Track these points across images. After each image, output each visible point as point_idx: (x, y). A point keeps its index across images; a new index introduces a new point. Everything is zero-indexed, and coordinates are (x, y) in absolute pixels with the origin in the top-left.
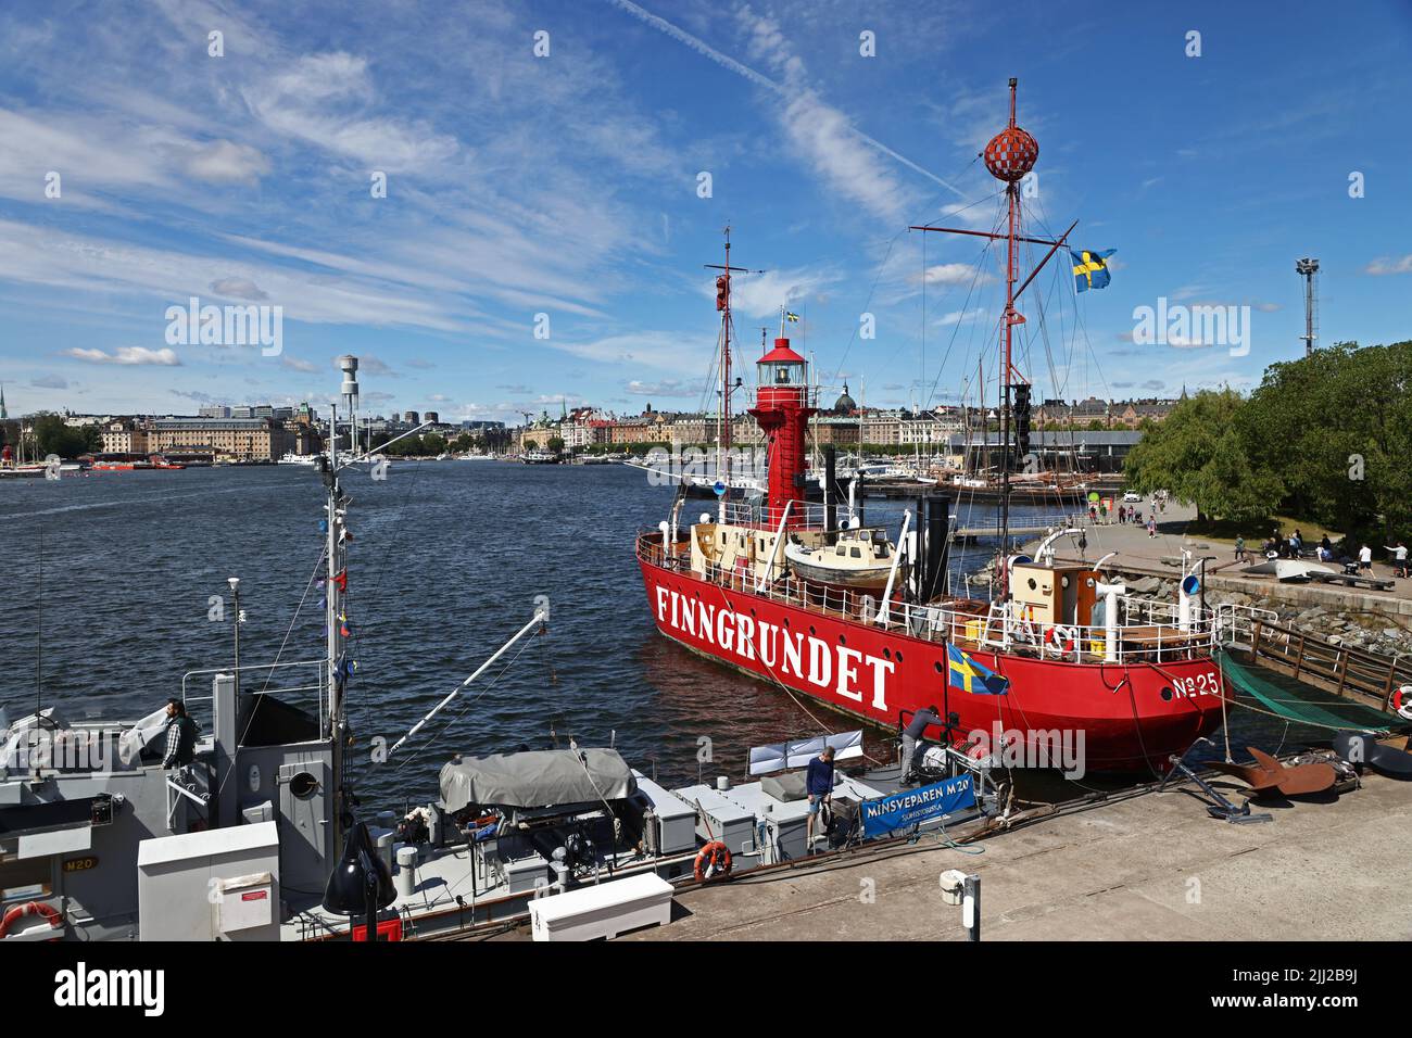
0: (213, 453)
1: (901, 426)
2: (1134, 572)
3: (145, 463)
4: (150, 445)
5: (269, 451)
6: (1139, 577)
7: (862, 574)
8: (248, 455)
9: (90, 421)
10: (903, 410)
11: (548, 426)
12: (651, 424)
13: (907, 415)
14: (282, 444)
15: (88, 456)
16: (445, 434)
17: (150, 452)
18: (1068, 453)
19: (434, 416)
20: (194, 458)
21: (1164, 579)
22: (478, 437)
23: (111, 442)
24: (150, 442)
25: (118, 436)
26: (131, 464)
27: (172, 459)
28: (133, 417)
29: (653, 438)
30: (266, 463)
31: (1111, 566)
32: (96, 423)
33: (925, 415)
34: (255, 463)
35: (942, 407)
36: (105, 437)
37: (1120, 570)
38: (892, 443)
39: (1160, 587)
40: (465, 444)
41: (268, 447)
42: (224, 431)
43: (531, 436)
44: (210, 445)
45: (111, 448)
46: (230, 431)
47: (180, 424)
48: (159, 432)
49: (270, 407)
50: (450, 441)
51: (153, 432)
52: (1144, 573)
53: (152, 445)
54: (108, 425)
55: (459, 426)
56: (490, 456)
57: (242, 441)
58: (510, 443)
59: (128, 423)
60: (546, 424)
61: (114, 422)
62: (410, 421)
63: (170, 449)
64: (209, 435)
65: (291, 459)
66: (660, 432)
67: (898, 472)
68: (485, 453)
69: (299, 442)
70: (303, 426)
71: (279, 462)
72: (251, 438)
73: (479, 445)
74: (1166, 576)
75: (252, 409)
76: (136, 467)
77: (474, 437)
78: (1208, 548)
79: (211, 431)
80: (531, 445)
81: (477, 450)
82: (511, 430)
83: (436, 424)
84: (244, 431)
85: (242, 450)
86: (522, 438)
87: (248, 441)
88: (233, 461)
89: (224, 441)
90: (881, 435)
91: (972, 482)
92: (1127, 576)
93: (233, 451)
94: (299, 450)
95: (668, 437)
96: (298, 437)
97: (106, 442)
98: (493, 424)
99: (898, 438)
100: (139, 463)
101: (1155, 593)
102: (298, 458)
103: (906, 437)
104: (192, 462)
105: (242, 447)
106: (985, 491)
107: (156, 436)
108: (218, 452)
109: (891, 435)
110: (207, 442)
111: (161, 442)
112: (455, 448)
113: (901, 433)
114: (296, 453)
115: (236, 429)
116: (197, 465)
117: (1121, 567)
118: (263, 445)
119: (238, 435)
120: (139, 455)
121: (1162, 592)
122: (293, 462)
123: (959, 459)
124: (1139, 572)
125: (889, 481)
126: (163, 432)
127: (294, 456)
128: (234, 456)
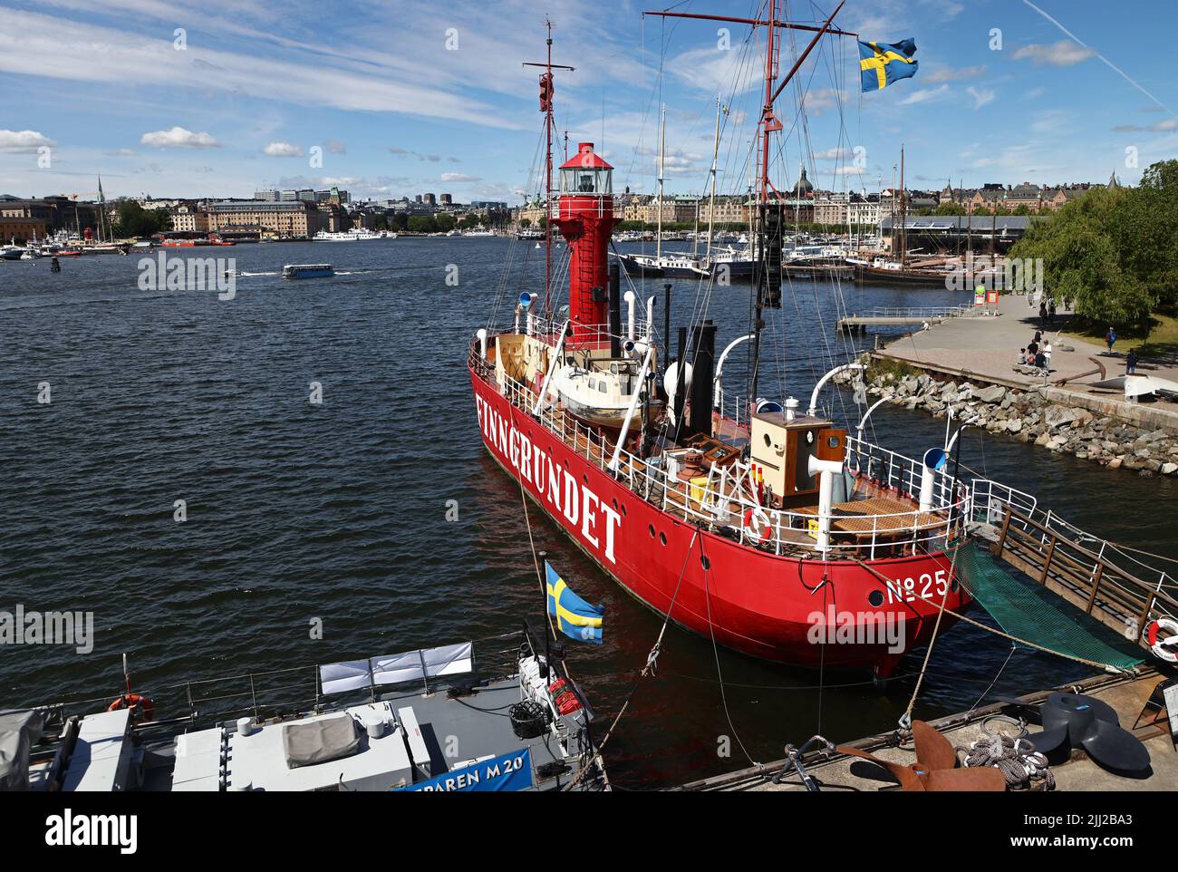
0: (260, 231)
1: (849, 208)
2: (982, 379)
3: (205, 240)
4: (210, 225)
5: (306, 229)
6: (988, 384)
7: (604, 412)
8: (289, 233)
9: (162, 205)
10: (851, 193)
11: (541, 206)
12: (628, 205)
13: (856, 198)
14: (317, 223)
15: (159, 235)
16: (455, 213)
17: (210, 229)
18: (990, 236)
19: (448, 197)
20: (245, 235)
21: (1011, 388)
22: (482, 216)
23: (179, 222)
24: (210, 222)
25: (184, 217)
26: (192, 242)
27: (225, 236)
28: (198, 201)
29: (630, 217)
30: (303, 239)
31: (962, 371)
32: (167, 206)
33: (873, 198)
34: (294, 240)
35: (889, 190)
36: (174, 218)
37: (969, 376)
38: (840, 223)
39: (1004, 398)
40: (472, 222)
41: (306, 226)
42: (269, 212)
43: (527, 215)
44: (258, 224)
45: (180, 227)
46: (273, 212)
47: (236, 205)
48: (217, 214)
49: (312, 190)
50: (459, 219)
51: (212, 214)
52: (992, 381)
53: (212, 224)
54: (176, 207)
55: (468, 206)
56: (491, 233)
57: (284, 221)
58: (510, 221)
59: (192, 206)
60: (539, 205)
61: (181, 205)
62: (428, 202)
63: (226, 228)
64: (257, 216)
65: (323, 235)
66: (636, 212)
67: (833, 253)
68: (487, 230)
69: (332, 221)
70: (334, 207)
71: (314, 238)
72: (291, 218)
73: (483, 224)
74: (1012, 386)
75: (297, 193)
76: (196, 244)
77: (479, 215)
78: (1073, 350)
79: (258, 213)
80: (526, 223)
81: (480, 226)
82: (510, 210)
83: (450, 204)
84: (285, 212)
85: (285, 228)
86: (520, 217)
87: (289, 221)
88: (276, 238)
89: (269, 221)
90: (831, 216)
91: (891, 264)
92: (975, 382)
93: (277, 229)
94: (332, 229)
95: (642, 217)
96: (331, 217)
97: (175, 222)
98: (497, 204)
99: (845, 218)
100: (200, 240)
101: (999, 404)
102: (329, 235)
103: (853, 217)
104: (242, 239)
105: (284, 226)
106: (899, 274)
107: (215, 217)
108: (264, 230)
109: (840, 216)
110: (255, 222)
111: (219, 222)
112: (463, 226)
113: (849, 215)
114: (328, 231)
115: (278, 210)
116: (247, 242)
117: (971, 373)
118: (301, 224)
119: (280, 216)
120: (203, 233)
121: (1005, 404)
122: (325, 238)
123: (888, 241)
124: (988, 380)
125: (822, 262)
126: (220, 213)
127: (326, 233)
128: (277, 233)
